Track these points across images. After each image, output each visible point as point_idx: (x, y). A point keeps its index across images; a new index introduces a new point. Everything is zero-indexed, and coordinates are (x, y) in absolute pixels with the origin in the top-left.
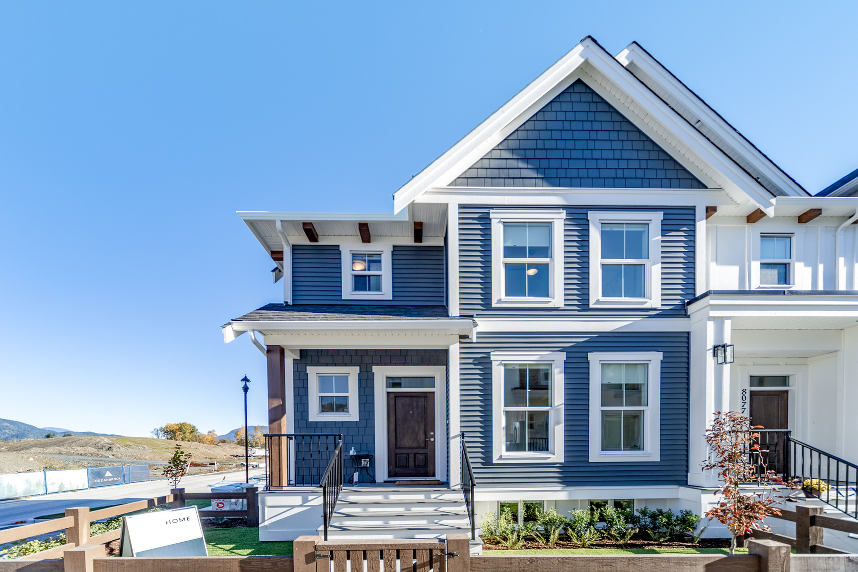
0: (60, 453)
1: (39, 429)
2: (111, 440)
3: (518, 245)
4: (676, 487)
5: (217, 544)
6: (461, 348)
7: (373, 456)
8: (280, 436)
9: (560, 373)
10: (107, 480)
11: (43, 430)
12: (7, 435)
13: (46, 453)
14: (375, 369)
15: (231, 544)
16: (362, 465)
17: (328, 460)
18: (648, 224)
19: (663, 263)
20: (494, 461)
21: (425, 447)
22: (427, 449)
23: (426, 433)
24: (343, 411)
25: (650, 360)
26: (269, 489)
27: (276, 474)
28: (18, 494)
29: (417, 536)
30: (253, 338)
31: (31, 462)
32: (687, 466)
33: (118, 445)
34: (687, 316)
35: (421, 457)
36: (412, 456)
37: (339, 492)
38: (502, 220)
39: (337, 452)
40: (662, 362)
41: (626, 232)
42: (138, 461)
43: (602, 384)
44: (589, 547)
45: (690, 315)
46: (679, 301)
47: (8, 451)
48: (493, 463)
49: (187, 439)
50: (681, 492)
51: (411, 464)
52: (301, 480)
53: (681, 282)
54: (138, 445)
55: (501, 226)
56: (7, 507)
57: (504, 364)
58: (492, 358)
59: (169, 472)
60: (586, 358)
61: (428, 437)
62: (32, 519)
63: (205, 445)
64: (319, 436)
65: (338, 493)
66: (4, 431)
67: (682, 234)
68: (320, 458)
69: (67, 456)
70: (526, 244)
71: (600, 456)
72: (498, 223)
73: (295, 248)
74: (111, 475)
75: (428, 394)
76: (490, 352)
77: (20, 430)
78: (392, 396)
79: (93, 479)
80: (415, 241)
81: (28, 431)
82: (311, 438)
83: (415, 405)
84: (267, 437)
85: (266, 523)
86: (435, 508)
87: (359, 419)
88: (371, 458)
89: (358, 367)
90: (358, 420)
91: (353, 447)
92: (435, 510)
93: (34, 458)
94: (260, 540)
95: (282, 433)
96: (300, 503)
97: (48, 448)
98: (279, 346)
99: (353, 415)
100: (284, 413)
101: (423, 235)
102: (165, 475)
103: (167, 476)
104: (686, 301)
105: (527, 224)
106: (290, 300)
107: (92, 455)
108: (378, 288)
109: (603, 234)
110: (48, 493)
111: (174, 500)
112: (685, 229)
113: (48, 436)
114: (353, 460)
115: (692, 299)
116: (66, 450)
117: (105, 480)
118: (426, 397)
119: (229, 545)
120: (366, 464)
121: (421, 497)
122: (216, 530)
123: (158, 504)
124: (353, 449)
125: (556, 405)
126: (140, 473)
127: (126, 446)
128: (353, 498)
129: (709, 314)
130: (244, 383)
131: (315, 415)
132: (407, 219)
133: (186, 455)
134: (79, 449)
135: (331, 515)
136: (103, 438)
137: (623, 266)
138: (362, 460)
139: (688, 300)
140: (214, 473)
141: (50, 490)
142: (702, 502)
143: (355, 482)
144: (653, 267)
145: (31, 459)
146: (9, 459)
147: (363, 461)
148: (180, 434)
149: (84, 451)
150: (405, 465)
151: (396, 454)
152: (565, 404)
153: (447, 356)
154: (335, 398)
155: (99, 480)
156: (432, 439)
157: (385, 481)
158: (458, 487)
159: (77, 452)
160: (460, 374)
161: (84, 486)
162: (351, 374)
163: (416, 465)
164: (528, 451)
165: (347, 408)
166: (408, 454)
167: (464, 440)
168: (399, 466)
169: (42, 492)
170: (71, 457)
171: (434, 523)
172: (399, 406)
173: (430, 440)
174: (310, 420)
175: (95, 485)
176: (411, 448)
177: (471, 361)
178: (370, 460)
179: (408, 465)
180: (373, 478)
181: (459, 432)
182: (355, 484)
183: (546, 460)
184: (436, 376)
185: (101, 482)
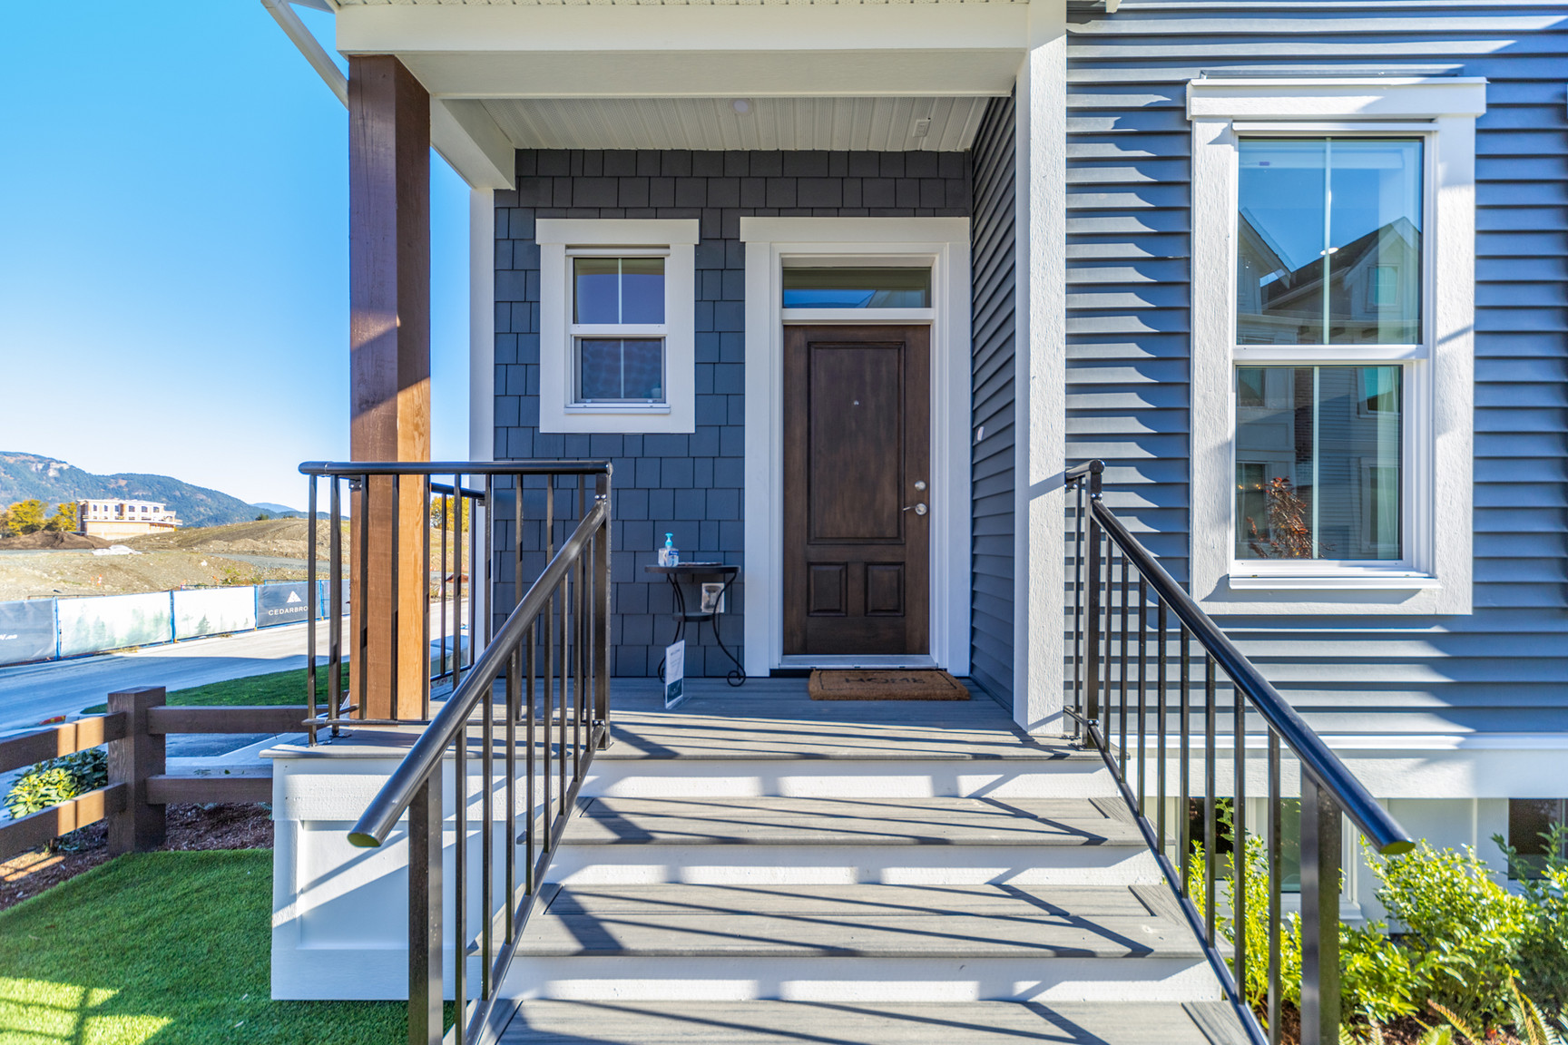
0: (253, 552)
1: (249, 506)
6: (1074, 63)
7: (734, 570)
8: (395, 471)
10: (292, 610)
11: (254, 508)
12: (202, 517)
13: (232, 552)
14: (749, 227)
16: (701, 610)
20: (1200, 607)
21: (898, 539)
22: (906, 545)
23: (900, 486)
24: (649, 395)
28: (116, 643)
31: (203, 568)
35: (885, 576)
36: (857, 571)
47: (179, 546)
51: (856, 603)
57: (1241, 134)
58: (1196, 107)
60: (1555, 110)
61: (909, 499)
62: (76, 713)
66: (197, 509)
69: (263, 558)
74: (299, 600)
75: (909, 334)
76: (1187, 82)
77: (221, 508)
78: (800, 339)
79: (265, 609)
83: (868, 377)
85: (302, 906)
87: (696, 426)
88: (731, 582)
89: (697, 220)
90: (690, 428)
91: (669, 535)
93: (208, 561)
94: (274, 997)
95: (404, 460)
97: (238, 541)
98: (393, 58)
110: (176, 638)
113: (260, 519)
114: (675, 584)
116: (265, 546)
117: (287, 611)
118: (903, 343)
120: (713, 602)
124: (669, 542)
125: (1440, 332)
131: (561, 412)
134: (285, 543)
138: (704, 585)
141: (180, 633)
143: (674, 684)
145: (204, 563)
146: (170, 562)
147: (704, 593)
149: (293, 548)
150: (837, 607)
151: (810, 564)
152: (1478, 333)
153: (974, 180)
154: (622, 343)
155: (276, 611)
156: (921, 509)
157: (775, 673)
158: (1055, 731)
159: (281, 550)
160: (1068, 185)
161: (247, 622)
162: (671, 251)
163: (870, 610)
164: (1320, 557)
165: (660, 386)
166: (846, 564)
167: (1097, 498)
168: (819, 611)
169: (165, 636)
170: (269, 560)
171: (1023, 1001)
172: (820, 378)
173: (913, 511)
174: (545, 427)
175: (267, 622)
176: (855, 541)
177: (1107, 124)
178: (726, 587)
179: (843, 609)
180: (737, 662)
181: (1063, 461)
182: (670, 698)
183: (1399, 602)
184: (937, 257)
185: (279, 615)
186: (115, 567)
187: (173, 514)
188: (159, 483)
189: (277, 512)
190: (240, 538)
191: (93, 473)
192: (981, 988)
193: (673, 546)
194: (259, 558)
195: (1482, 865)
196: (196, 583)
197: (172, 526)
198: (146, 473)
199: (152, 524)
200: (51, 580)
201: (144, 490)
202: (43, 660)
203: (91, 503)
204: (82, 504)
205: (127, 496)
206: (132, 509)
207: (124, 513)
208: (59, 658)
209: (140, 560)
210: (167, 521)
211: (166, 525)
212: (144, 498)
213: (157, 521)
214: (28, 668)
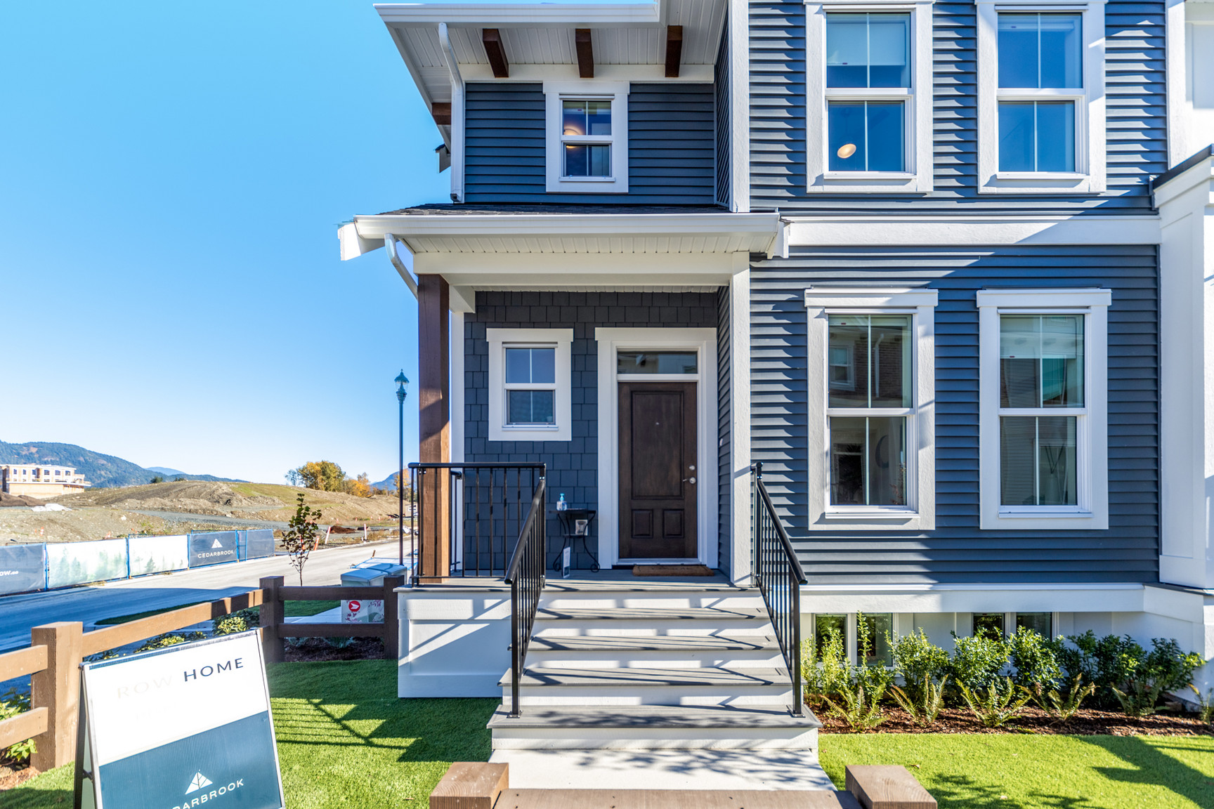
0: (162, 509)
1: (144, 470)
2: (230, 488)
3: (850, 64)
4: (1138, 586)
5: (324, 702)
6: (753, 280)
7: (594, 512)
8: (438, 467)
9: (926, 334)
10: (215, 554)
11: (149, 472)
12: (102, 479)
13: (145, 509)
14: (601, 334)
15: (348, 704)
16: (577, 533)
17: (520, 520)
18: (1081, 14)
19: (1109, 96)
20: (812, 527)
21: (680, 497)
22: (683, 499)
23: (681, 468)
24: (546, 421)
25: (1088, 307)
26: (418, 582)
27: (429, 550)
28: (89, 578)
29: (686, 700)
30: (393, 254)
31: (123, 522)
32: (1158, 540)
33: (240, 497)
34: (1152, 211)
35: (673, 517)
36: (658, 514)
37: (540, 589)
38: (824, 7)
39: (537, 501)
40: (1110, 311)
41: (1044, 33)
42: (265, 522)
43: (1002, 360)
44: (1004, 729)
45: (1158, 209)
46: (1138, 179)
47: (97, 504)
48: (810, 529)
49: (332, 488)
50: (1150, 599)
51: (658, 530)
52: (474, 564)
53: (1140, 136)
54: (266, 496)
55: (823, 19)
56: (67, 601)
57: (829, 314)
58: (809, 301)
59: (292, 543)
60: (972, 303)
61: (686, 475)
63: (355, 497)
64: (505, 467)
65: (537, 595)
66: (99, 472)
67: (1141, 33)
68: (507, 518)
69: (171, 514)
70: (867, 61)
71: (1001, 516)
72: (816, 13)
73: (472, 90)
74: (220, 546)
75: (685, 386)
76: (804, 290)
77: (120, 471)
78: (626, 389)
79: (195, 553)
80: (668, 74)
81: (130, 473)
82: (491, 472)
83: (664, 410)
84: (415, 470)
85: (411, 657)
86: (714, 630)
87: (573, 437)
88: (592, 518)
89: (572, 330)
90: (569, 438)
91: (562, 495)
92: (713, 635)
93: (127, 516)
94: (399, 696)
95: (442, 462)
96: (468, 614)
97: (148, 499)
98: (438, 276)
99: (560, 429)
100: (445, 420)
101: (682, 61)
102: (285, 547)
103: (288, 548)
104: (1152, 178)
105: (868, 16)
106: (460, 192)
107: (204, 512)
108: (606, 171)
109: (1003, 37)
110: (131, 575)
111: (263, 602)
112: (1146, 23)
113: (155, 481)
114: (561, 520)
115: (1161, 175)
116: (172, 504)
117: (212, 554)
118: (683, 392)
119: (345, 706)
120: (582, 529)
121: (681, 605)
122: (331, 665)
123: (233, 610)
124: (562, 498)
125: (920, 403)
126: (261, 542)
127: (250, 498)
128: (562, 605)
129: (1208, 200)
130: (399, 384)
131: (500, 429)
132: (657, 19)
133: (314, 514)
134: (188, 501)
135: (527, 646)
136: (221, 484)
137: (1035, 103)
138: (577, 521)
139: (1155, 177)
140: (361, 544)
141: (134, 572)
142: (1205, 623)
143: (566, 568)
144: (1091, 105)
145: (124, 518)
146: (94, 517)
147: (577, 524)
148: (322, 479)
149: (195, 505)
150: (648, 533)
151: (632, 510)
152: (936, 403)
153: (719, 308)
154: (532, 392)
155: (204, 555)
156: (693, 480)
157: (615, 567)
158: (747, 583)
159: (185, 507)
160: (751, 335)
161: (182, 564)
162: (559, 345)
163: (665, 534)
164: (870, 504)
165: (552, 415)
166: (652, 510)
167: (760, 478)
168: (638, 535)
169: (123, 574)
170: (177, 515)
171: (717, 667)
172: (637, 408)
173: (688, 481)
174: (492, 437)
175: (197, 563)
176: (657, 498)
177: (769, 308)
178: (589, 522)
179: (651, 534)
180: (594, 559)
181: (750, 461)
182: (565, 575)
183: (903, 524)
184: (700, 348)
185: (206, 558)
186: (52, 521)
187: (83, 477)
188: (65, 450)
189: (169, 474)
190: (149, 497)
191: (8, 442)
192: (702, 663)
193: (564, 500)
194: (168, 514)
195: (925, 634)
196: (118, 534)
197: (82, 487)
198: (54, 442)
199: (65, 486)
200: (4, 532)
201: (52, 456)
202: (35, 591)
203: (12, 467)
204: (3, 468)
205: (38, 462)
206: (47, 473)
207: (40, 476)
208: (47, 590)
209: (71, 515)
210: (78, 483)
211: (77, 487)
212: (53, 463)
213: (69, 483)
214: (28, 597)
